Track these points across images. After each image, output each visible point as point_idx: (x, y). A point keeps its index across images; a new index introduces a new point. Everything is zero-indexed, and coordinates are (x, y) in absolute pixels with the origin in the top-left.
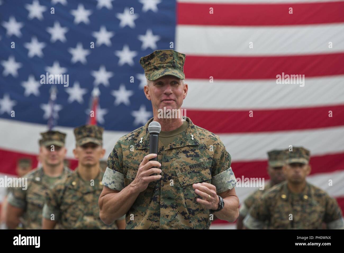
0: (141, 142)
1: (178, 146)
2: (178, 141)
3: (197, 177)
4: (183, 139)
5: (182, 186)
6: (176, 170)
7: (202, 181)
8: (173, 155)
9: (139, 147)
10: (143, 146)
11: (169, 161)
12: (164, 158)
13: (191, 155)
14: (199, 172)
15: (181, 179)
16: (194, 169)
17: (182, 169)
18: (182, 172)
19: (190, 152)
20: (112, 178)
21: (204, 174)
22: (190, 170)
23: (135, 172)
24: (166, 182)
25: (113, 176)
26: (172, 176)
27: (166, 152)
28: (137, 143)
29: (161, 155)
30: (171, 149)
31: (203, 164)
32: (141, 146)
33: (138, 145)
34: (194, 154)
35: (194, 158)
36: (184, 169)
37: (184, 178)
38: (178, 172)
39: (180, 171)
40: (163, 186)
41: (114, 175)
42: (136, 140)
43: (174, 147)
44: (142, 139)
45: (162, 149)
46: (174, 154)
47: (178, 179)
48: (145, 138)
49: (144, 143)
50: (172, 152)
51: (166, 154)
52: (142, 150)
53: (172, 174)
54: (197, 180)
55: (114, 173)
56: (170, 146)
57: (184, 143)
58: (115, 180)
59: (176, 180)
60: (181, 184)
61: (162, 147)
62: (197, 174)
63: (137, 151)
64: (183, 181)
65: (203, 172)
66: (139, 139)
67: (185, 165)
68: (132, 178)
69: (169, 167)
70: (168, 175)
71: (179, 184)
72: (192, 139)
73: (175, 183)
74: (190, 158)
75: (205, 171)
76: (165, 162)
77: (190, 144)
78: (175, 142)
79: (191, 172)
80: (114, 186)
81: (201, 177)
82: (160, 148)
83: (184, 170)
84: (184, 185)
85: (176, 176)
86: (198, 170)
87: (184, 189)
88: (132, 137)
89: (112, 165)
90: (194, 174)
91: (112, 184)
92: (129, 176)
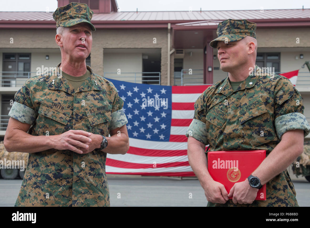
0: (53, 83)
1: (86, 89)
2: (85, 85)
3: (102, 118)
4: (89, 84)
5: (92, 126)
6: (86, 111)
7: (106, 122)
8: (83, 98)
9: (52, 88)
10: (56, 87)
11: (80, 103)
12: (75, 100)
13: (97, 98)
14: (103, 114)
15: (91, 119)
16: (100, 111)
17: (91, 111)
18: (91, 113)
19: (96, 95)
20: (22, 112)
21: (107, 116)
22: (98, 111)
23: (48, 109)
24: (77, 122)
25: (23, 110)
26: (82, 117)
27: (76, 95)
28: (49, 84)
29: (72, 97)
30: (81, 92)
31: (107, 107)
32: (54, 87)
33: (51, 86)
34: (99, 98)
35: (100, 101)
36: (93, 110)
37: (93, 119)
38: (88, 113)
39: (90, 112)
40: (75, 125)
41: (25, 109)
42: (48, 81)
43: (83, 90)
44: (54, 81)
45: (73, 91)
46: (83, 96)
47: (88, 119)
48: (57, 80)
49: (56, 84)
50: (81, 94)
51: (76, 97)
52: (55, 90)
53: (83, 114)
54: (102, 121)
55: (24, 108)
56: (80, 89)
57: (91, 87)
58: (25, 114)
59: (86, 120)
60: (90, 124)
61: (73, 90)
62: (102, 116)
63: (50, 91)
64: (93, 121)
65: (107, 114)
66: (51, 81)
67: (93, 107)
68: (45, 114)
69: (80, 108)
70: (80, 115)
71: (89, 124)
72: (96, 85)
73: (85, 122)
74: (97, 101)
75: (107, 113)
76: (76, 103)
77: (95, 89)
78: (83, 86)
79: (98, 114)
80: (24, 119)
81: (105, 118)
82: (71, 91)
83: (93, 112)
84: (93, 124)
85: (86, 116)
86: (103, 112)
87: (93, 128)
88: (43, 79)
89: (23, 100)
90: (100, 115)
91: (22, 118)
92: (41, 112)
